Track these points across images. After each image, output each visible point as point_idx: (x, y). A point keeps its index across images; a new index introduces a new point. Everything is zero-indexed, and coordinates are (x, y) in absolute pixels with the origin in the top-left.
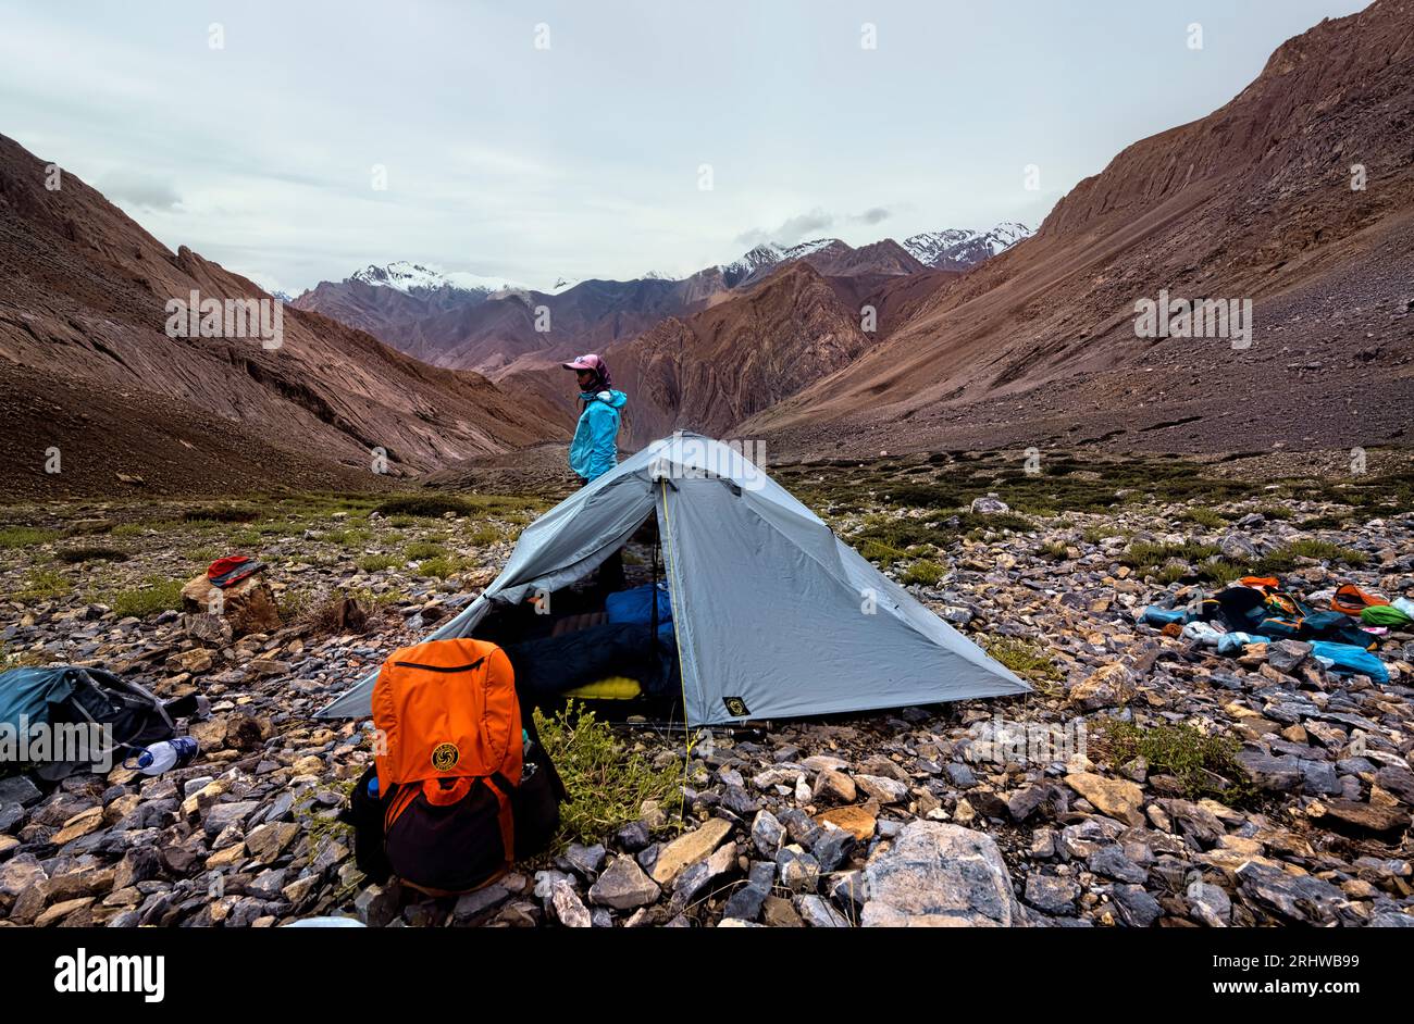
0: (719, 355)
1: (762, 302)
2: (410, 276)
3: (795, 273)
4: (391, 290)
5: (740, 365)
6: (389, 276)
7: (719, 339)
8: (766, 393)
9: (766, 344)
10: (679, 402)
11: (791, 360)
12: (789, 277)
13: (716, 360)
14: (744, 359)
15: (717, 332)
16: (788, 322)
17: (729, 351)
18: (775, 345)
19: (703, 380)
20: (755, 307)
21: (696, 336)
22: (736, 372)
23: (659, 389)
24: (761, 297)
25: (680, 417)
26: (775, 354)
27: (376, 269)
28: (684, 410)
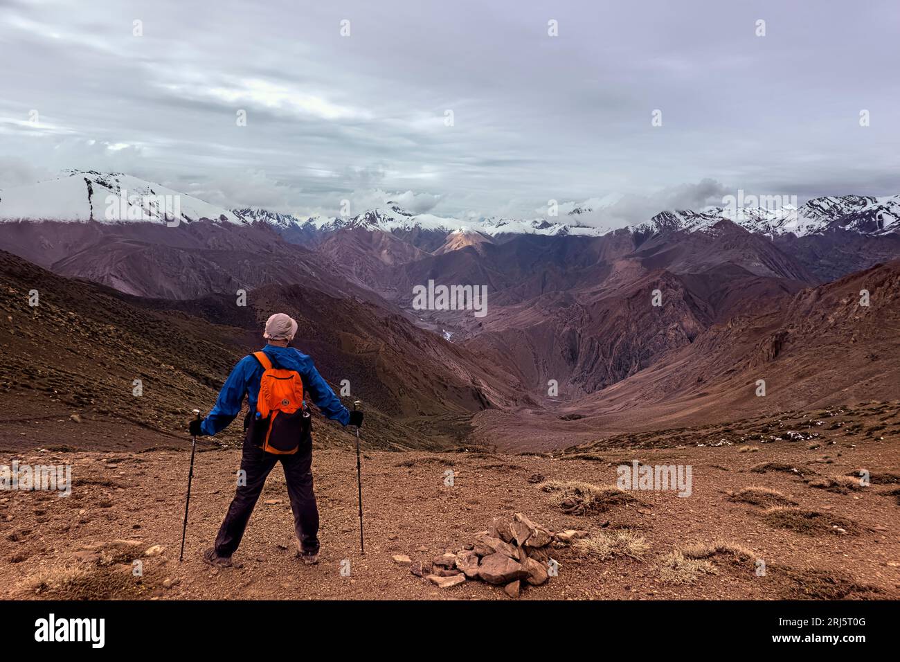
0: (603, 332)
1: (634, 299)
2: (392, 219)
3: (658, 281)
4: (382, 233)
5: (615, 340)
6: (378, 219)
7: (604, 322)
8: (629, 358)
9: (633, 328)
10: (577, 359)
11: (649, 338)
12: (654, 282)
13: (601, 336)
14: (618, 336)
15: (604, 317)
16: (649, 315)
17: (609, 331)
18: (639, 328)
19: (592, 348)
20: (629, 303)
21: (591, 318)
22: (612, 345)
23: (566, 349)
24: (634, 297)
25: (577, 368)
26: (639, 334)
27: (371, 215)
28: (579, 365)
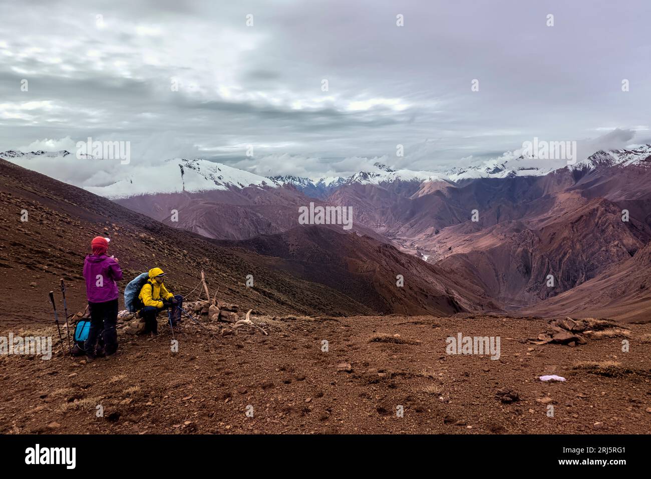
0: (552, 252)
1: (576, 224)
2: (379, 175)
3: (598, 207)
4: (372, 186)
5: (563, 257)
6: (369, 176)
7: (552, 243)
8: (576, 271)
9: (578, 246)
10: (531, 272)
11: (593, 254)
12: (594, 209)
13: (550, 254)
14: (565, 254)
15: (552, 239)
16: (591, 235)
17: (557, 250)
18: (583, 246)
19: (543, 264)
20: (573, 227)
21: (540, 240)
22: (560, 260)
23: (521, 266)
24: (576, 221)
25: (530, 280)
26: (583, 251)
27: (363, 173)
28: (532, 277)
